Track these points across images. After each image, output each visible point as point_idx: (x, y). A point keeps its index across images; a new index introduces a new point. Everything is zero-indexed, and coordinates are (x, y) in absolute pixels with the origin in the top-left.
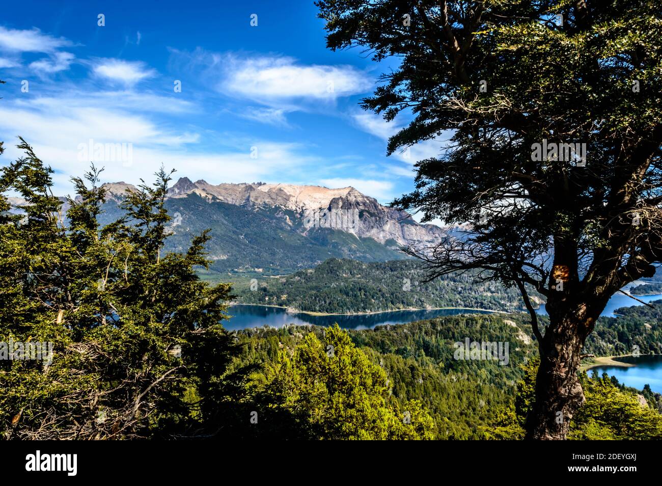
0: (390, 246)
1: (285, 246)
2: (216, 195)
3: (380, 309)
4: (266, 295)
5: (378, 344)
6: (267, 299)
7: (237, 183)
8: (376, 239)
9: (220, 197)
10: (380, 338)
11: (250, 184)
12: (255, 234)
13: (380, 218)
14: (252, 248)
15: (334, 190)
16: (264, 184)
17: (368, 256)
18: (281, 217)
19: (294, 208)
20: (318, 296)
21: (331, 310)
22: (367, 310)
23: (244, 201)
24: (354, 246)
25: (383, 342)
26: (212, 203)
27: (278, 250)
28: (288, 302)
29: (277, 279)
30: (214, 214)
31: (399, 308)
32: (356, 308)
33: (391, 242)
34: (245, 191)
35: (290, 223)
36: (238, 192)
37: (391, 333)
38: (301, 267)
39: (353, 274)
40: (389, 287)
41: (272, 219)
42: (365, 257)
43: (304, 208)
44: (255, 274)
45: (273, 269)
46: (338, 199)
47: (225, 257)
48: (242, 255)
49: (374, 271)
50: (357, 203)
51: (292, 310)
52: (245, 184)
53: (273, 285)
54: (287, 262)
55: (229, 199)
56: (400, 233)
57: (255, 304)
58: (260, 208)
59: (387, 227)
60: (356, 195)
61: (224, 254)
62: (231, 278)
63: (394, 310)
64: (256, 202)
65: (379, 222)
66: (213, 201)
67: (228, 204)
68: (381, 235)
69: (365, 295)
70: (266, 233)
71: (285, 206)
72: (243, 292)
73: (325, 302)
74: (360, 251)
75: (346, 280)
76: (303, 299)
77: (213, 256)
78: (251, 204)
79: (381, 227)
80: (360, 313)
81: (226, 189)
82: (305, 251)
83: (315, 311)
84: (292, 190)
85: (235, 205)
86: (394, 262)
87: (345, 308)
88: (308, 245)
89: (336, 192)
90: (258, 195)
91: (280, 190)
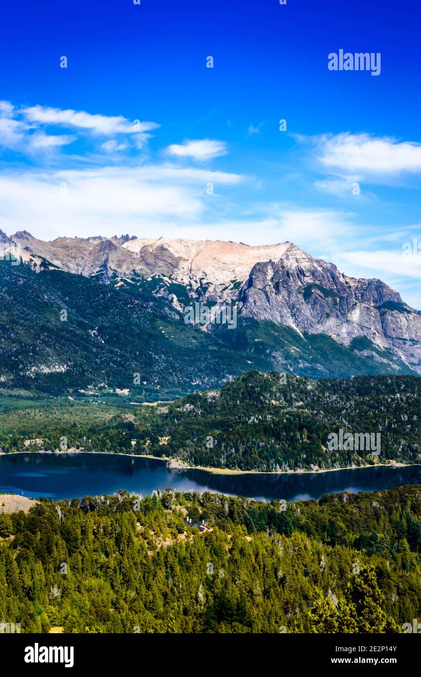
0: (360, 350)
1: (170, 349)
2: (48, 258)
3: (337, 464)
4: (132, 437)
5: (324, 528)
6: (133, 443)
7: (86, 237)
8: (334, 336)
9: (56, 262)
10: (327, 517)
11: (109, 238)
12: (117, 327)
13: (341, 298)
14: (111, 352)
15: (259, 247)
16: (134, 238)
17: (320, 367)
18: (163, 298)
19: (186, 281)
20: (224, 440)
21: (247, 464)
22: (312, 466)
23: (98, 269)
24: (293, 350)
25: (332, 524)
26: (41, 272)
27: (157, 357)
28: (171, 450)
29: (152, 407)
30: (45, 291)
31: (371, 463)
32: (292, 461)
33: (362, 343)
34: (100, 251)
35: (179, 308)
36: (87, 253)
37: (350, 508)
38: (198, 386)
39: (290, 402)
40: (354, 424)
41: (147, 301)
42: (315, 370)
43: (204, 281)
44: (115, 398)
45: (147, 390)
46: (266, 264)
47: (63, 369)
48: (93, 364)
49: (327, 394)
50: (301, 272)
51: (176, 464)
52: (100, 238)
53: (145, 419)
54: (174, 378)
55: (70, 265)
56: (379, 327)
57: (112, 453)
58: (125, 281)
59: (355, 315)
60: (298, 257)
61: (62, 362)
62: (72, 406)
63: (362, 466)
64: (119, 270)
65: (341, 306)
66: (42, 269)
67: (69, 274)
68: (344, 330)
69: (309, 438)
70: (136, 325)
71: (170, 278)
72: (93, 431)
73: (237, 450)
74: (304, 359)
75: (276, 410)
76: (196, 445)
77: (43, 367)
78: (110, 273)
79: (343, 314)
80: (300, 471)
81: (67, 247)
82: (206, 359)
83: (218, 465)
84: (184, 249)
85: (81, 277)
86: (366, 379)
87: (272, 461)
88: (211, 348)
89: (262, 252)
90: (122, 258)
91: (162, 248)
